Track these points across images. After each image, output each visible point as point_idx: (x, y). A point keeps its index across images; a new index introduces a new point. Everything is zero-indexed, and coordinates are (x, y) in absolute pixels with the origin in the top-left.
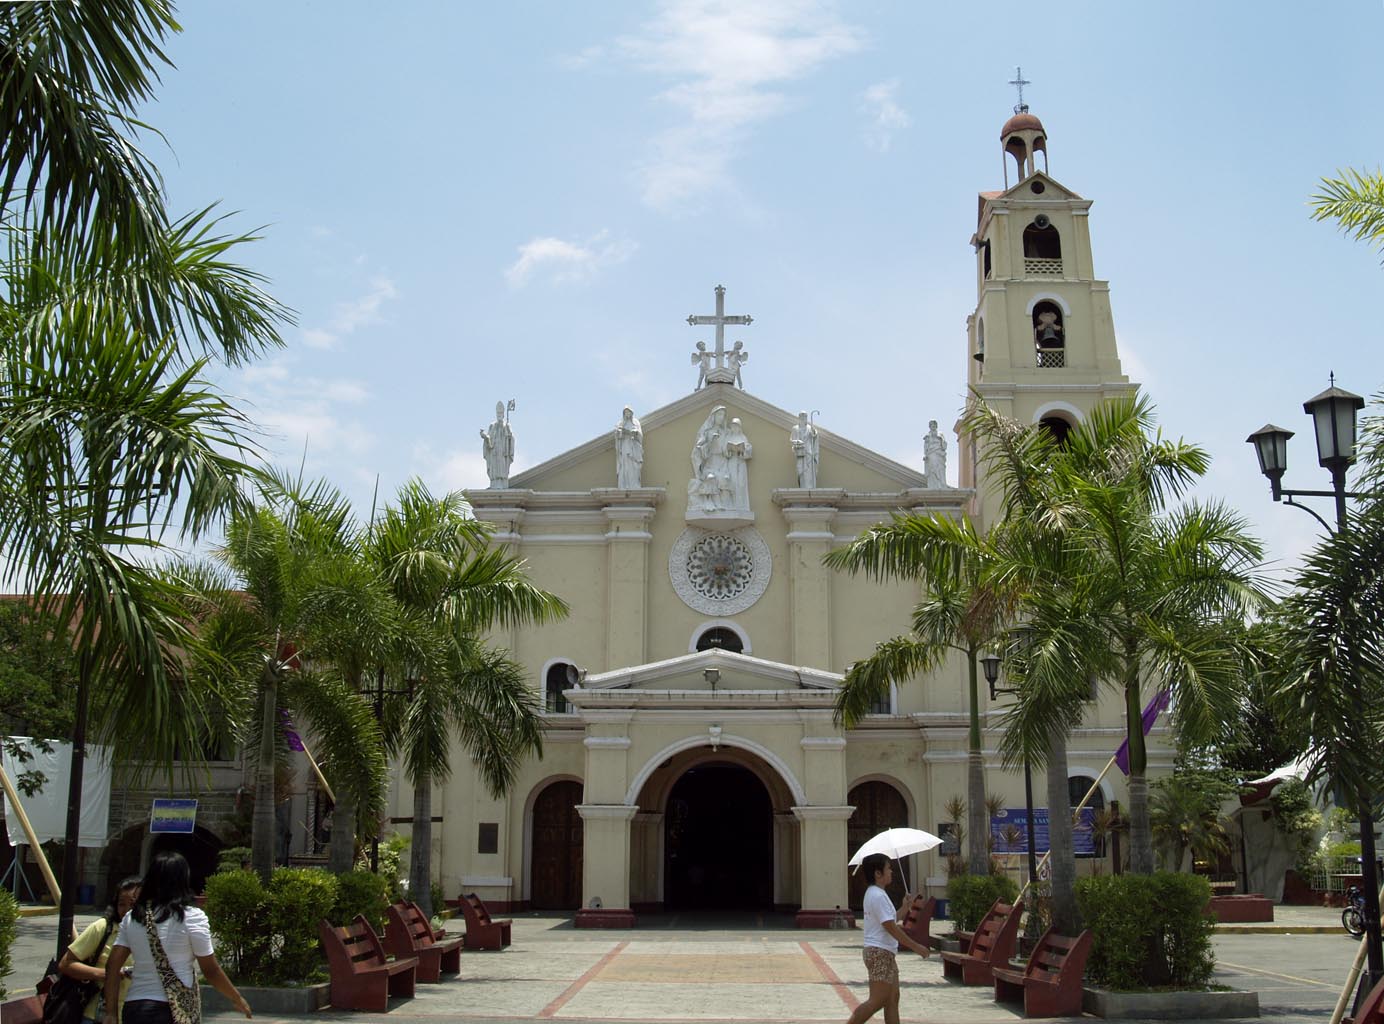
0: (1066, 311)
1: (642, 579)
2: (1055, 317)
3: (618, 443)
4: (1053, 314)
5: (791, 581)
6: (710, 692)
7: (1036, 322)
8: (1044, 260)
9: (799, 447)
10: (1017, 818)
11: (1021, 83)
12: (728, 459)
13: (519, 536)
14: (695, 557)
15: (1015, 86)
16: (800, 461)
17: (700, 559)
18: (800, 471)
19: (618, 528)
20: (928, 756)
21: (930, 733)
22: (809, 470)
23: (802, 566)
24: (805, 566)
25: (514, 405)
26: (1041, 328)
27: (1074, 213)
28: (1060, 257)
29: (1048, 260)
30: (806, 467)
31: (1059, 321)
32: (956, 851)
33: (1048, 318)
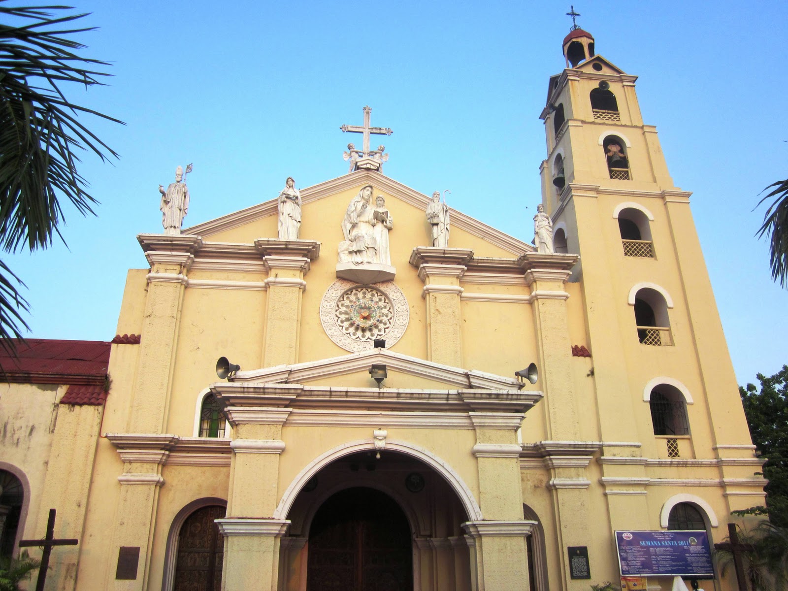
0: (628, 143)
1: (295, 317)
2: (619, 148)
3: (281, 206)
4: (617, 146)
5: (427, 327)
6: (376, 390)
7: (607, 151)
8: (607, 111)
9: (435, 215)
10: (642, 540)
11: (573, 15)
12: (373, 226)
13: (186, 278)
14: (342, 305)
15: (570, 16)
16: (435, 228)
17: (347, 307)
18: (435, 236)
19: (277, 275)
20: (555, 481)
21: (557, 460)
22: (442, 235)
23: (437, 313)
24: (440, 313)
25: (191, 169)
26: (610, 154)
27: (625, 83)
28: (617, 110)
29: (610, 112)
30: (440, 233)
31: (622, 151)
32: (585, 574)
33: (614, 149)
